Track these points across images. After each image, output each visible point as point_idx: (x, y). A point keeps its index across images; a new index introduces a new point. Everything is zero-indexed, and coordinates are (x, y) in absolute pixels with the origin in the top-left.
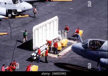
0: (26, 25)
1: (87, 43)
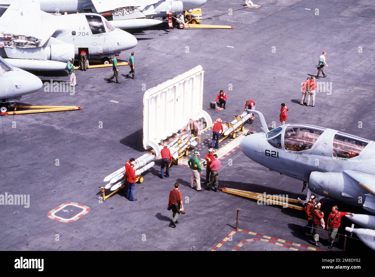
0: (121, 88)
1: (280, 135)
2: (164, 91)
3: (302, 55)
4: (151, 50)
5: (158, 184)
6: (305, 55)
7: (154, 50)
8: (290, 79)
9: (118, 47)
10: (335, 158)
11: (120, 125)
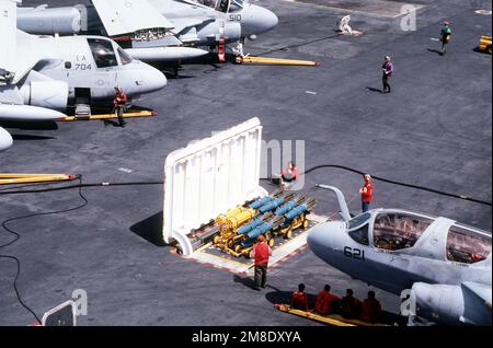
0: (138, 149)
1: (368, 224)
2: (198, 154)
3: (420, 107)
4: (189, 95)
5: (180, 297)
6: (424, 107)
7: (193, 94)
8: (398, 143)
9: (136, 88)
10: (449, 263)
11: (131, 206)
